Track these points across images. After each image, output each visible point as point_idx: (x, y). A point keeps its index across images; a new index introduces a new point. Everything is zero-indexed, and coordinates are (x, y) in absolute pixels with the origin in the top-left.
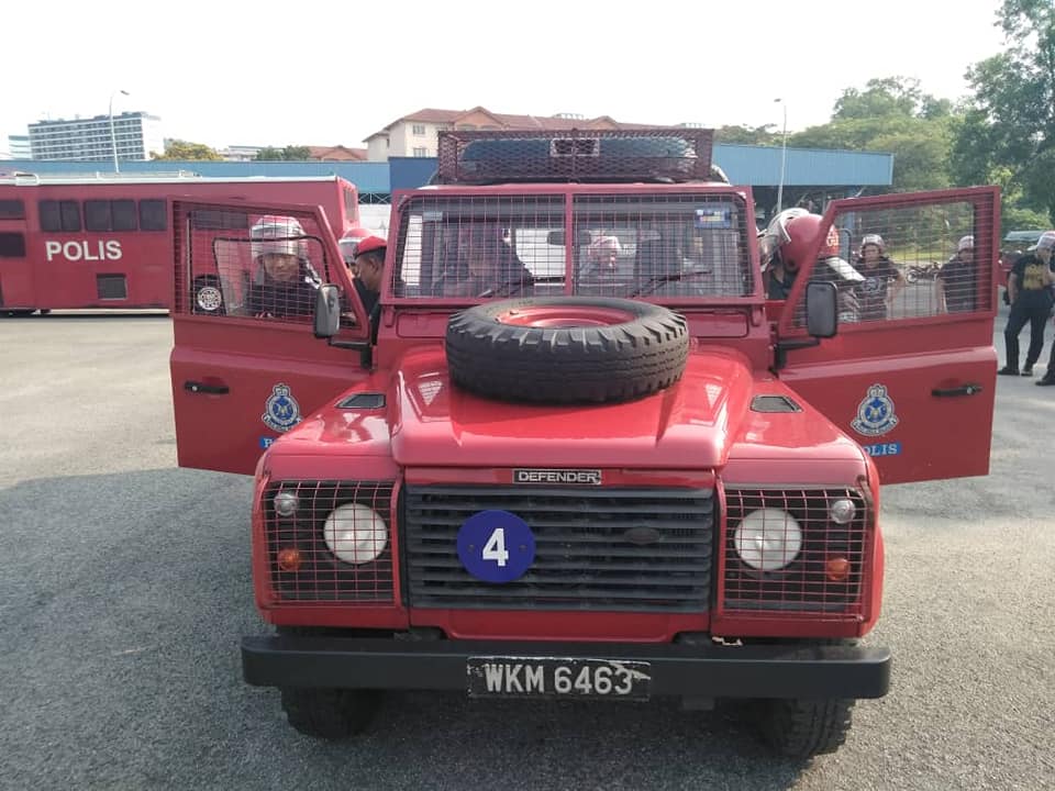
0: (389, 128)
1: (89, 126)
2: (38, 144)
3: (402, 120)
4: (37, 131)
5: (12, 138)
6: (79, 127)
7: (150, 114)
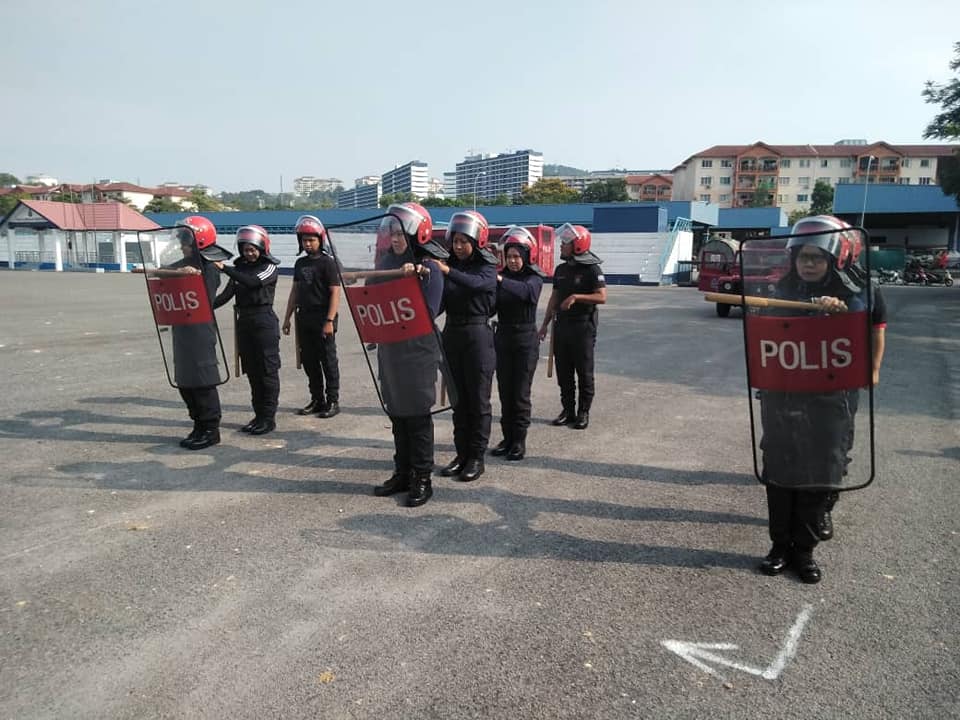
0: (686, 162)
1: (493, 163)
2: (461, 178)
3: (694, 157)
4: (461, 168)
5: (446, 174)
6: (488, 164)
7: (535, 150)
